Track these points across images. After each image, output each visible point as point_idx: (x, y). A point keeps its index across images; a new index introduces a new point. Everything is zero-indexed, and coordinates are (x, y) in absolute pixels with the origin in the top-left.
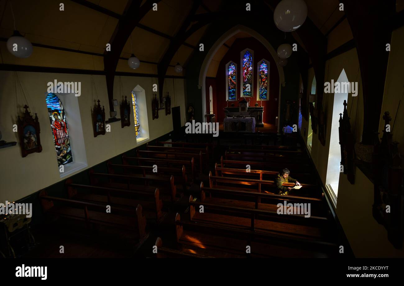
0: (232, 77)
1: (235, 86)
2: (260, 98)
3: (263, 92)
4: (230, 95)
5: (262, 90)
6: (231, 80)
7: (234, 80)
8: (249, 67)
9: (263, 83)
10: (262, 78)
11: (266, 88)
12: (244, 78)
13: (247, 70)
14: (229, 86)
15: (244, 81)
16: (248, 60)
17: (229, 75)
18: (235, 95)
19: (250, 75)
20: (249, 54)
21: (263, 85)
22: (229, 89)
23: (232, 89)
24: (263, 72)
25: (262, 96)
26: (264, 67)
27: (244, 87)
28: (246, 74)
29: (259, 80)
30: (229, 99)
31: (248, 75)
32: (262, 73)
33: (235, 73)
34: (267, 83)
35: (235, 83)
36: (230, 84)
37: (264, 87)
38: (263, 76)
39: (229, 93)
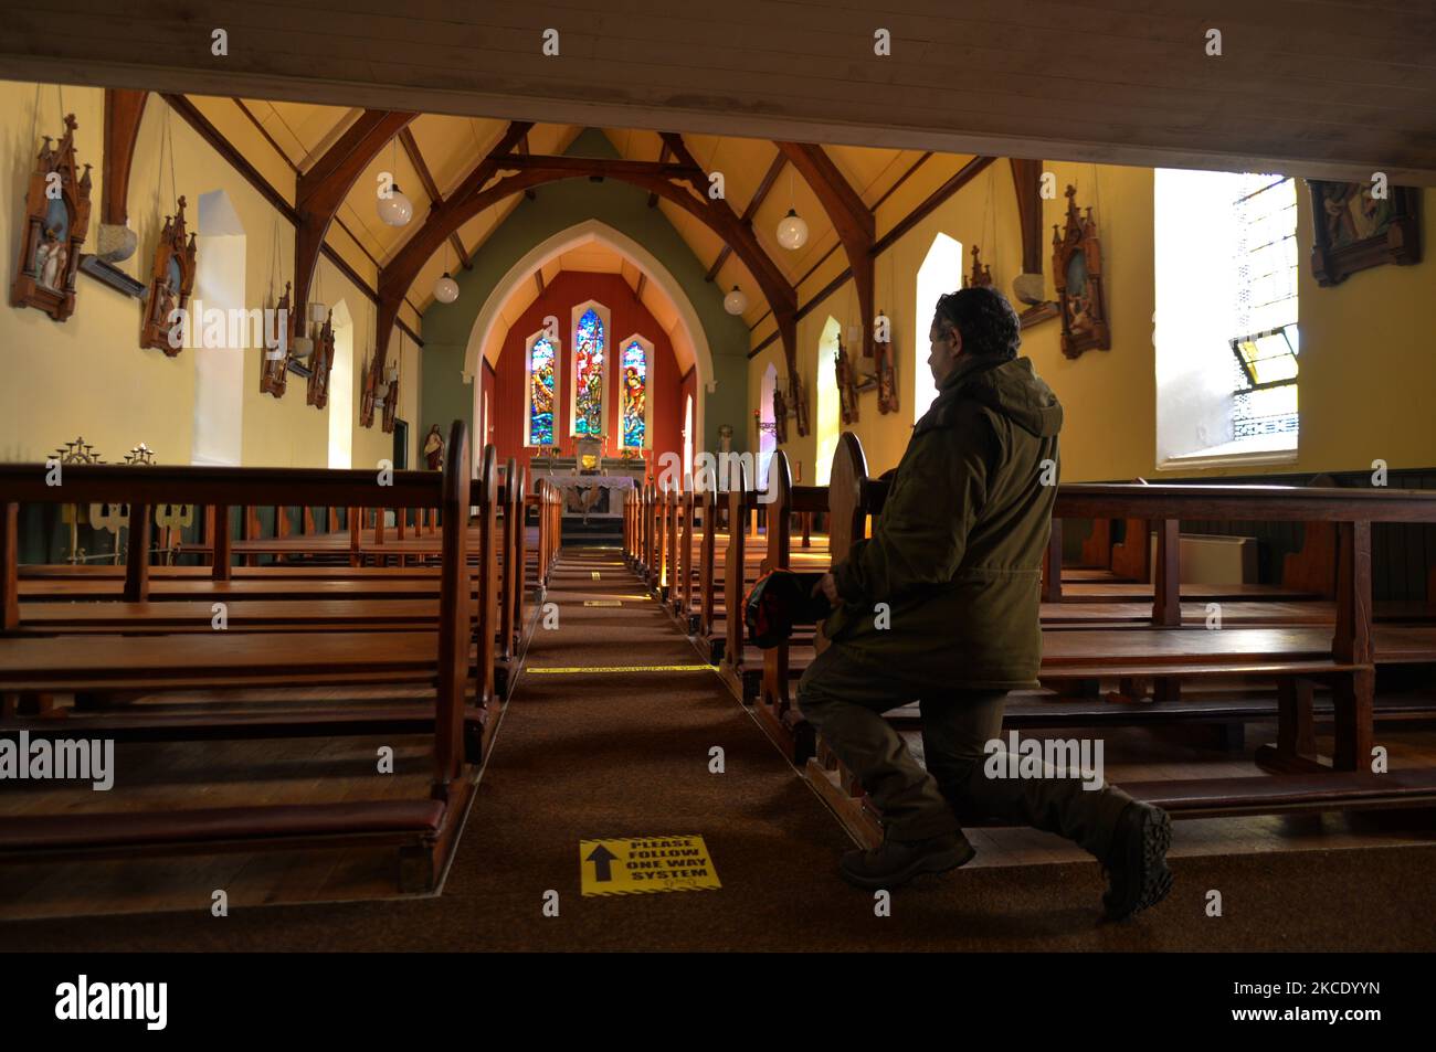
0: (543, 378)
1: (551, 405)
2: (625, 444)
3: (634, 428)
4: (535, 431)
5: (630, 421)
6: (538, 387)
7: (548, 386)
8: (595, 354)
9: (633, 401)
10: (630, 389)
11: (642, 417)
12: (581, 384)
13: (589, 362)
14: (532, 405)
15: (578, 392)
16: (592, 334)
17: (533, 372)
18: (551, 432)
19: (596, 375)
20: (593, 318)
21: (633, 407)
22: (534, 413)
23: (541, 413)
24: (635, 372)
25: (632, 437)
26: (636, 358)
27: (580, 409)
28: (584, 372)
29: (623, 392)
30: (531, 442)
31: (591, 378)
32: (630, 373)
33: (553, 367)
34: (643, 403)
35: (551, 395)
36: (534, 397)
37: (636, 414)
38: (632, 383)
39: (534, 425)
